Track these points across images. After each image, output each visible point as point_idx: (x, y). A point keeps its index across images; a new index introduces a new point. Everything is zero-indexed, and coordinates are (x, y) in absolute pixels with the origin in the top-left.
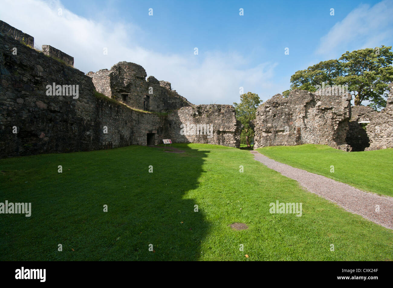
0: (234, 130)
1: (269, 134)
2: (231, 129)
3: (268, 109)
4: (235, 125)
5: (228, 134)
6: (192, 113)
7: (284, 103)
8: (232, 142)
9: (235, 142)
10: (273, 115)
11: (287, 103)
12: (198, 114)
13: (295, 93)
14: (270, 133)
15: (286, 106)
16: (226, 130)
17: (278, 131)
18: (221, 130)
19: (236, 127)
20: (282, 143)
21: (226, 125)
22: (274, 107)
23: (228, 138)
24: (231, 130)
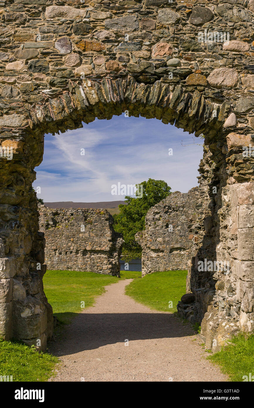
0: (108, 249)
1: (159, 254)
2: (104, 246)
3: (157, 216)
4: (110, 241)
5: (99, 255)
6: (43, 222)
7: (179, 207)
8: (105, 267)
9: (110, 266)
10: (165, 224)
11: (183, 207)
12: (53, 224)
13: (194, 193)
14: (162, 253)
15: (182, 211)
16: (97, 249)
17: (174, 249)
18: (88, 248)
19: (111, 243)
20: (179, 267)
21: (96, 240)
22: (166, 212)
23: (100, 260)
24: (103, 248)
